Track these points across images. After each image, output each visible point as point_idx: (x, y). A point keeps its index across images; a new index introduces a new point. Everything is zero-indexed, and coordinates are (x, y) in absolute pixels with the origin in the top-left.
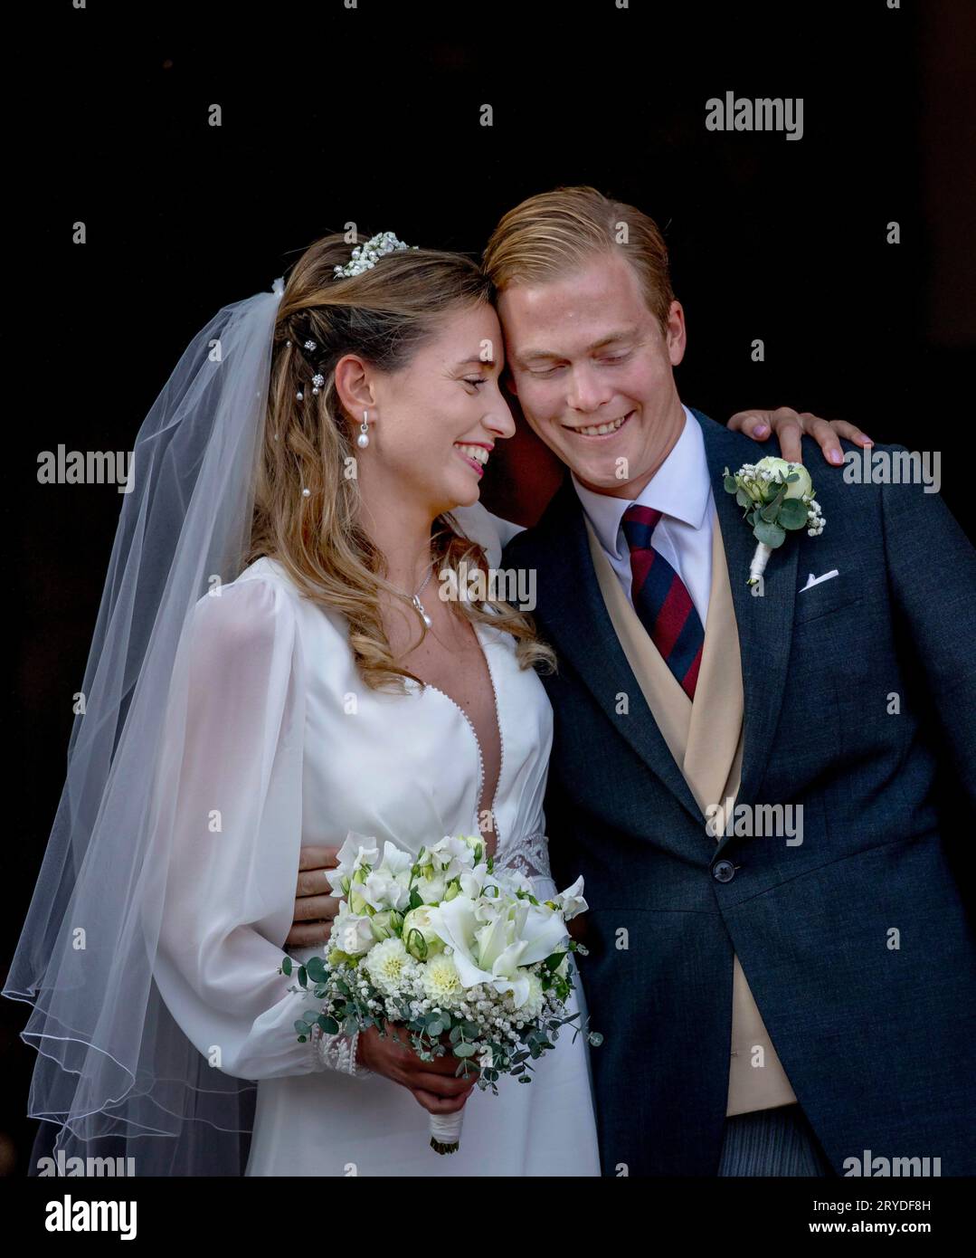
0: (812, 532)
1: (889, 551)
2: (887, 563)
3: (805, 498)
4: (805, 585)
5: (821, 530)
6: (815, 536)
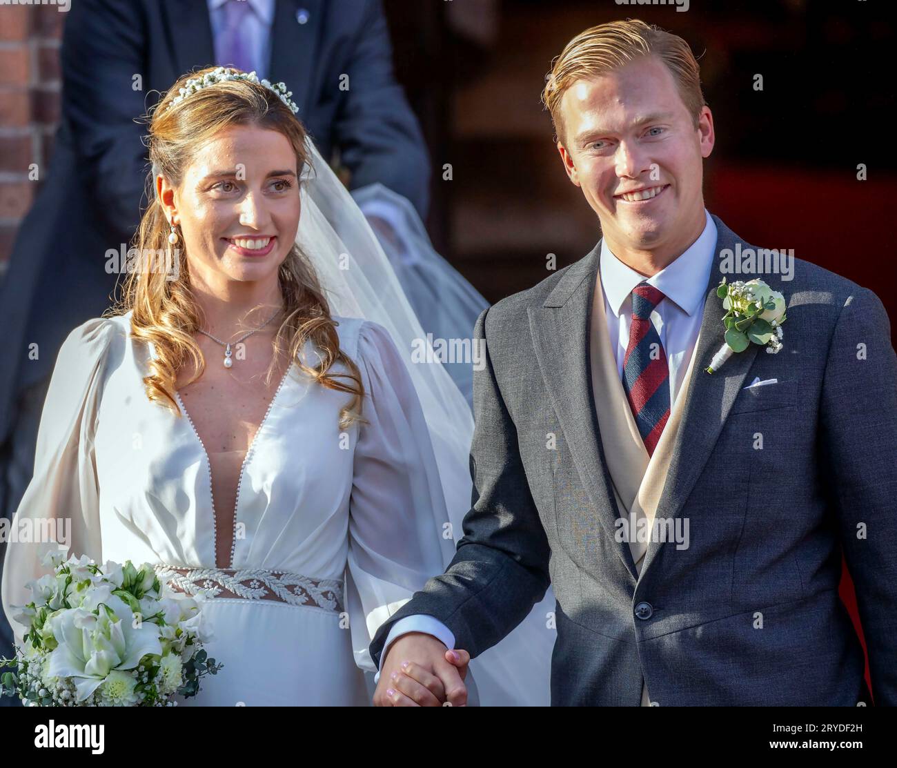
0: (769, 350)
1: (827, 375)
2: (823, 383)
3: (774, 323)
4: (750, 385)
5: (776, 352)
6: (771, 354)
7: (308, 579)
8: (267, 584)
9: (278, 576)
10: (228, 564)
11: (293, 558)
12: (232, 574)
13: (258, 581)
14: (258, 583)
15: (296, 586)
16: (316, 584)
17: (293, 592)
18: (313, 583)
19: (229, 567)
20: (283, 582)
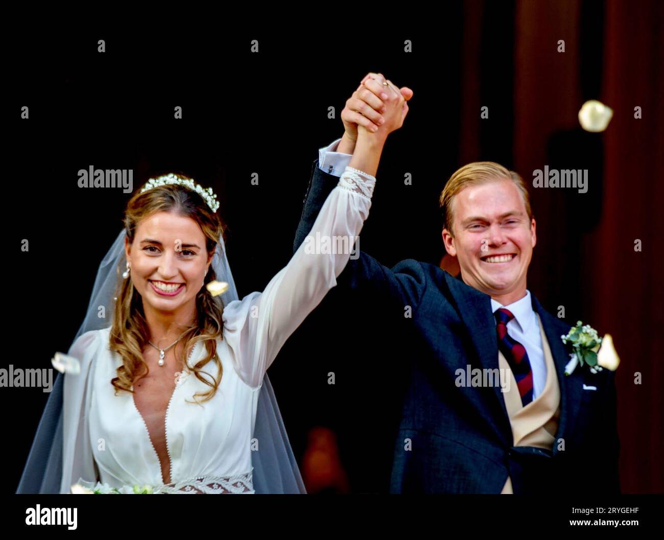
7: (221, 478)
8: (196, 487)
9: (201, 480)
10: (170, 481)
11: (209, 467)
12: (173, 486)
13: (190, 486)
14: (190, 487)
15: (213, 484)
16: (228, 480)
17: (213, 488)
18: (225, 479)
19: (170, 482)
20: (205, 483)
